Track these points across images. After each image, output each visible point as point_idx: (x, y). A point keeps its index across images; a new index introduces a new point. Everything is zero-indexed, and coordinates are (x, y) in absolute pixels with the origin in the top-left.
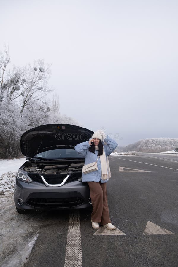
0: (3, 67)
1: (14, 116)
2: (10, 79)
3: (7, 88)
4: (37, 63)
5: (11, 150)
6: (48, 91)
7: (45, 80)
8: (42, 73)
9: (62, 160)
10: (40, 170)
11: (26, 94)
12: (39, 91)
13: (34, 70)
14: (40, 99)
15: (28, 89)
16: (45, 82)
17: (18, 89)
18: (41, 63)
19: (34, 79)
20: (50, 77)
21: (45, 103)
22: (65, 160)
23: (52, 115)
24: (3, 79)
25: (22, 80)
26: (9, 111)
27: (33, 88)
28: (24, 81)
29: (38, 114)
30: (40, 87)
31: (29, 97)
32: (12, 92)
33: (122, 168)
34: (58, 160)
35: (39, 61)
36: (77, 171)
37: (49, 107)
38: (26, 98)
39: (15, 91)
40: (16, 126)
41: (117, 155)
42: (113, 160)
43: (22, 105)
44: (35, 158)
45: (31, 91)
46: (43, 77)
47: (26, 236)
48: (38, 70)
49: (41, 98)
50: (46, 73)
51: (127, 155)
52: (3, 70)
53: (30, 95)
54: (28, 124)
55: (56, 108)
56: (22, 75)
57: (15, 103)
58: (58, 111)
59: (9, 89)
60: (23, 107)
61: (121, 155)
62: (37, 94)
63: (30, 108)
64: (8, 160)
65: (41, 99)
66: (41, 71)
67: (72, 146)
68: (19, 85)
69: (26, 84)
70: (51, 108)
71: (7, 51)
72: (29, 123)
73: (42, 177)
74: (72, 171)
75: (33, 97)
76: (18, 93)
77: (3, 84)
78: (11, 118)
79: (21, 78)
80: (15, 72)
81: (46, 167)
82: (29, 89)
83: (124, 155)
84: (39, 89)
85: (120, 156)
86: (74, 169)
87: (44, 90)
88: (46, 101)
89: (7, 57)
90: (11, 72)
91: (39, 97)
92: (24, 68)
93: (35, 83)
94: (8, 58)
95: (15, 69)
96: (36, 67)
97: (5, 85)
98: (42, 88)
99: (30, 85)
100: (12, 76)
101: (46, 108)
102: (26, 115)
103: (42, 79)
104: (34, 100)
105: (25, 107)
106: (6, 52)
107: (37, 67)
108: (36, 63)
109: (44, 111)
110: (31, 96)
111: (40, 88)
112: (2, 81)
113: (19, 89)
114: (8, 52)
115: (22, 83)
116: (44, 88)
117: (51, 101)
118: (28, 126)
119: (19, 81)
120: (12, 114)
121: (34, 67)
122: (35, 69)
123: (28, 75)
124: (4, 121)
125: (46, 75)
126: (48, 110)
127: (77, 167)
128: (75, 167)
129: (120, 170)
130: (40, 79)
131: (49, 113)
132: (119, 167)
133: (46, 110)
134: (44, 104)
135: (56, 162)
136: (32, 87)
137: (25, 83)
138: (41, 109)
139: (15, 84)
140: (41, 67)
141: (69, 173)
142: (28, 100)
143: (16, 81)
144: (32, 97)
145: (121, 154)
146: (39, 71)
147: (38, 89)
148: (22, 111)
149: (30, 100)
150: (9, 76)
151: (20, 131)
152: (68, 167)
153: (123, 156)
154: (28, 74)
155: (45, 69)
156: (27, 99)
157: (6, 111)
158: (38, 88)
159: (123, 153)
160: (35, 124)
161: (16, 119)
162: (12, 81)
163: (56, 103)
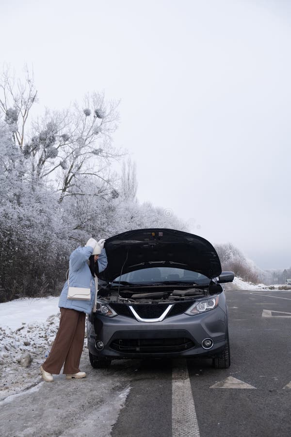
0: (23, 112)
1: (47, 209)
2: (37, 134)
3: (32, 153)
4: (91, 100)
5: (43, 277)
6: (113, 156)
7: (107, 133)
8: (101, 120)
9: (158, 285)
10: (126, 299)
11: (69, 164)
12: (95, 156)
13: (85, 115)
14: (97, 174)
15: (72, 153)
16: (108, 137)
17: (53, 154)
18: (98, 99)
19: (85, 134)
20: (116, 127)
21: (108, 181)
22: (162, 285)
23: (123, 205)
24: (23, 136)
25: (60, 137)
26: (38, 200)
27: (83, 151)
28: (65, 138)
29: (94, 203)
30: (98, 148)
31: (74, 170)
32: (42, 162)
33: (270, 312)
34: (152, 285)
35: (95, 95)
36: (183, 299)
37: (117, 188)
38: (69, 172)
39: (49, 159)
40: (52, 230)
41: (263, 290)
42: (253, 299)
43: (62, 186)
44: (114, 283)
45: (79, 157)
46: (103, 127)
47: (113, 389)
48: (93, 114)
49: (99, 171)
50: (108, 120)
51: (285, 288)
52: (23, 117)
53: (77, 166)
54: (74, 225)
55: (130, 189)
56: (62, 125)
57: (48, 184)
58: (134, 196)
59: (34, 155)
60: (64, 190)
61: (271, 288)
62: (92, 164)
63: (76, 193)
64: (38, 299)
65: (101, 174)
66: (98, 116)
67: (173, 263)
68: (56, 146)
69: (69, 145)
70: (119, 191)
71: (30, 79)
72: (75, 223)
73: (131, 308)
74: (176, 300)
75: (83, 169)
76: (53, 163)
77: (23, 145)
78: (42, 214)
79: (60, 133)
80: (49, 121)
81: (134, 296)
82: (74, 153)
83: (280, 288)
84: (95, 153)
85: (270, 290)
86: (178, 297)
87: (105, 154)
88: (110, 177)
89: (31, 91)
90: (40, 122)
91: (96, 169)
92: (66, 114)
93: (87, 142)
94: (33, 93)
95: (48, 115)
96: (87, 107)
97: (28, 147)
98: (101, 151)
99: (77, 147)
100: (43, 128)
101: (109, 191)
102: (69, 207)
103: (100, 133)
104: (85, 175)
105: (67, 190)
106: (29, 81)
107: (90, 108)
108: (88, 101)
109: (106, 197)
110: (79, 168)
111: (96, 151)
112: (22, 140)
113: (56, 155)
114: (32, 81)
115: (63, 143)
116: (105, 150)
117: (121, 176)
118: (74, 229)
119: (56, 138)
120: (44, 206)
121: (85, 108)
122: (87, 113)
123: (73, 127)
124: (29, 220)
125: (108, 124)
126: (115, 194)
127: (183, 295)
128: (180, 295)
129: (264, 315)
130: (97, 133)
131: (116, 202)
132: (264, 310)
133: (110, 195)
134: (106, 183)
135: (148, 288)
136: (80, 150)
137: (67, 142)
138: (100, 193)
139: (48, 146)
140: (99, 108)
141: (171, 302)
142: (74, 175)
143: (50, 139)
144: (81, 170)
145: (273, 288)
146: (95, 117)
147: (93, 152)
148: (61, 199)
149: (77, 176)
150: (37, 129)
151: (59, 241)
152: (169, 295)
153: (277, 290)
154: (74, 125)
155: (107, 112)
156: (71, 174)
157: (33, 200)
158: (92, 150)
159: (276, 286)
160: (87, 225)
161: (52, 217)
162: (42, 139)
163: (129, 179)
